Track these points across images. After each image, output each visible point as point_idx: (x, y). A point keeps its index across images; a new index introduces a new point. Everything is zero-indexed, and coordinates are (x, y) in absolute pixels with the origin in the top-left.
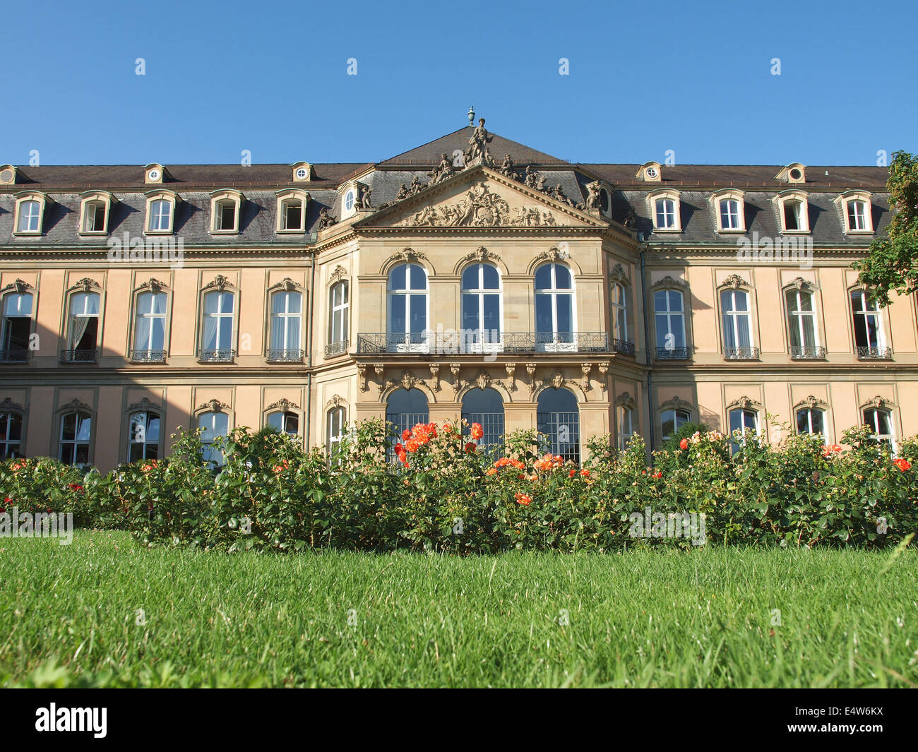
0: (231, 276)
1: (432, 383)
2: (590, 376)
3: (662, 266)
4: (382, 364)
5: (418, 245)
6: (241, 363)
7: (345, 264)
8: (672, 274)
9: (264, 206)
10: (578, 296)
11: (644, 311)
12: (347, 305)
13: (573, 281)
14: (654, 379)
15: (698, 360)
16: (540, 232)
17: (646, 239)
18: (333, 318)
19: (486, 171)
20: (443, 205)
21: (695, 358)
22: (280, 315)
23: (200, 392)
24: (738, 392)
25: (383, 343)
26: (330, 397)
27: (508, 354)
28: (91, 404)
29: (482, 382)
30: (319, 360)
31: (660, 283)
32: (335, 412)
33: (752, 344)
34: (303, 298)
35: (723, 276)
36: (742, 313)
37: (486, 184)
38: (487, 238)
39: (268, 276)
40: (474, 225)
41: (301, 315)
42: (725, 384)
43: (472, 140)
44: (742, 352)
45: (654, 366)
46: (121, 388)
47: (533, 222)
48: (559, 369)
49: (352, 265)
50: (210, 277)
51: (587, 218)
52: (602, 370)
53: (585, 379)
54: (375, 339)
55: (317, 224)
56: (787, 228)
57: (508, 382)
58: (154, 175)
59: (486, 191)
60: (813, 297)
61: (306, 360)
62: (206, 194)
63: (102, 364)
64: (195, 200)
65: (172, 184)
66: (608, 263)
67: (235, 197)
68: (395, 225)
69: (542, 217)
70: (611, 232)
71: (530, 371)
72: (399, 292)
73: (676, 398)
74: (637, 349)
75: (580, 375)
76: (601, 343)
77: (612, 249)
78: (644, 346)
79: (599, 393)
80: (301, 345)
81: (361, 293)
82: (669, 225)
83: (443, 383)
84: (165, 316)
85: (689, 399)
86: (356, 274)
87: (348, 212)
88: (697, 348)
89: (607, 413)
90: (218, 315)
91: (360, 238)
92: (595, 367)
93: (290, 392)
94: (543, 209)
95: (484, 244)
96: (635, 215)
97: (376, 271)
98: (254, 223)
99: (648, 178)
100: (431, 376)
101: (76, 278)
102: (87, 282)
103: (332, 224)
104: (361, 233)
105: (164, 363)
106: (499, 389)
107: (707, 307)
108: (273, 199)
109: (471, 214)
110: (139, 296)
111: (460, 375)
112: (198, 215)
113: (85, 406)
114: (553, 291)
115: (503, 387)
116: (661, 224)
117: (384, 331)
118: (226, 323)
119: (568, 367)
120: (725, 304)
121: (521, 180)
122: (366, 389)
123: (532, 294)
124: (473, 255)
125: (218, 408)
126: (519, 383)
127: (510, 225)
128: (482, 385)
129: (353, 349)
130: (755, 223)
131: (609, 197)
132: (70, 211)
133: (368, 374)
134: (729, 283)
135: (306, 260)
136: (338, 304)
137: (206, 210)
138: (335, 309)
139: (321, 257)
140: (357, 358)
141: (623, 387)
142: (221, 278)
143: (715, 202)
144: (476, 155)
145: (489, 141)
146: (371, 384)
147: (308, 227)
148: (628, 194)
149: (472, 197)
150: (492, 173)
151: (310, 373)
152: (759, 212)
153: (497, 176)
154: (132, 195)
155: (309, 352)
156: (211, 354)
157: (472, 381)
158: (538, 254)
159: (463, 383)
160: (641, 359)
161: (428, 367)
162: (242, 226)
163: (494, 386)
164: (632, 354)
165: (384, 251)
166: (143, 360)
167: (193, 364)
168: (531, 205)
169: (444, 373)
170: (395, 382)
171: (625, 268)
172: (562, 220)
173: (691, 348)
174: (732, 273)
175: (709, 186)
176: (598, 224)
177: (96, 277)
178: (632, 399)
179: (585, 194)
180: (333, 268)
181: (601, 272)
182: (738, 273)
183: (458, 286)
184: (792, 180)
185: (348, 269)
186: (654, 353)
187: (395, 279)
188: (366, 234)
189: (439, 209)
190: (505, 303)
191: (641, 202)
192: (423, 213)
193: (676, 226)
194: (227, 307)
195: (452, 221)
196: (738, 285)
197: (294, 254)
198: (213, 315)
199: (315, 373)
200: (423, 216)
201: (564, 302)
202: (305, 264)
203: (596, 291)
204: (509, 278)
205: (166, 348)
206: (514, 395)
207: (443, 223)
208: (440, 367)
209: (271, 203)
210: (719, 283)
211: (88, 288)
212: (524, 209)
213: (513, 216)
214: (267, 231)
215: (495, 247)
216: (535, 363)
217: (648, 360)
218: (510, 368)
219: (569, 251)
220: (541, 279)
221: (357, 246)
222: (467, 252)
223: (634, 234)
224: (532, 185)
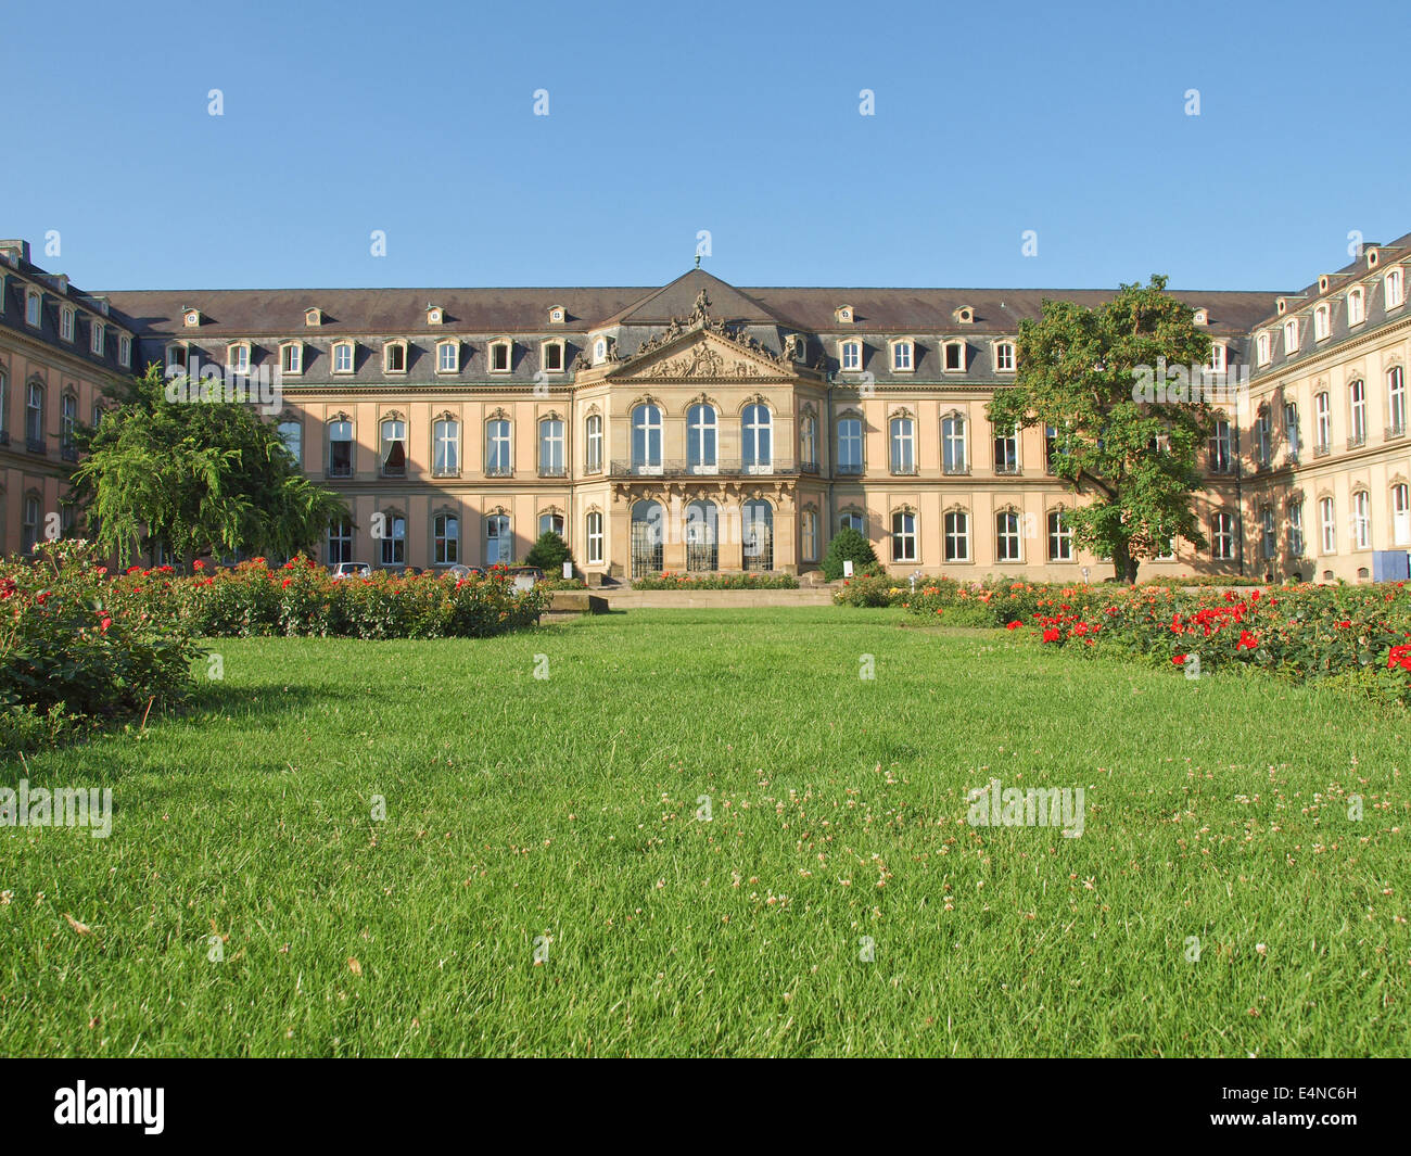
0: (507, 408)
1: (665, 496)
2: (781, 491)
3: (845, 400)
4: (629, 483)
5: (654, 391)
6: (519, 477)
7: (599, 403)
8: (852, 406)
9: (530, 348)
10: (775, 430)
11: (829, 437)
12: (601, 435)
13: (771, 418)
14: (835, 489)
15: (870, 474)
16: (747, 381)
17: (833, 378)
18: (589, 443)
19: (706, 333)
20: (672, 359)
21: (866, 473)
22: (547, 439)
23: (488, 499)
24: (900, 500)
25: (629, 467)
26: (589, 505)
27: (723, 475)
28: (404, 510)
29: (702, 495)
30: (579, 476)
31: (843, 414)
32: (593, 516)
33: (913, 463)
34: (564, 426)
35: (893, 408)
36: (907, 437)
37: (706, 343)
38: (706, 386)
39: (537, 408)
40: (696, 376)
41: (563, 439)
42: (890, 494)
43: (696, 306)
44: (905, 468)
45: (837, 480)
46: (426, 497)
47: (741, 373)
48: (759, 486)
49: (604, 404)
50: (491, 409)
51: (782, 370)
52: (790, 487)
53: (778, 493)
54: (623, 465)
55: (574, 366)
56: (948, 367)
57: (721, 495)
58: (435, 316)
59: (706, 349)
60: (964, 423)
61: (569, 475)
62: (483, 337)
63: (411, 478)
64: (474, 343)
65: (453, 327)
66: (798, 402)
67: (507, 342)
68: (636, 376)
69: (748, 370)
70: (802, 378)
71: (737, 488)
72: (640, 427)
73: (852, 505)
74: (822, 467)
75: (774, 490)
76: (790, 466)
78: (828, 465)
79: (788, 504)
80: (564, 464)
81: (611, 426)
82: (853, 366)
83: (674, 497)
84: (457, 440)
85: (861, 505)
86: (607, 412)
87: (598, 354)
89: (794, 517)
90: (499, 439)
91: (610, 385)
92: (785, 485)
93: (557, 500)
94: (749, 363)
95: (705, 391)
97: (623, 411)
98: (523, 363)
99: (842, 319)
100: (664, 491)
101: (385, 410)
102: (394, 413)
103: (586, 368)
104: (611, 381)
105: (459, 478)
106: (715, 500)
107: (877, 431)
108: (537, 342)
109: (694, 367)
110: (436, 424)
111: (686, 491)
112: (477, 356)
113: (398, 511)
114: (756, 426)
116: (847, 364)
117: (630, 458)
119: (765, 485)
120: (894, 430)
121: (733, 338)
122: (617, 501)
123: (740, 429)
124: (696, 399)
125: (501, 512)
126: (729, 497)
127: (724, 375)
129: (607, 472)
130: (923, 363)
131: (805, 345)
132: (374, 352)
133: (619, 489)
134: (898, 413)
135: (566, 396)
136: (593, 432)
137: (484, 351)
138: (591, 436)
139: (578, 394)
140: (610, 478)
141: (807, 498)
142: (500, 410)
143: (892, 346)
144: (699, 319)
145: (708, 305)
146: (620, 497)
147: (566, 368)
148: (823, 337)
149: (695, 353)
150: (710, 335)
151: (572, 485)
152: (927, 353)
153: (714, 336)
154: (422, 337)
155: (571, 468)
156: (495, 470)
157: (695, 495)
158: (744, 398)
159: (688, 496)
160: (825, 474)
161: (662, 485)
162: (514, 366)
163: (710, 498)
164: (817, 472)
165: (629, 395)
166: (441, 475)
167: (481, 478)
168: (740, 359)
169: (674, 489)
170: (638, 495)
171: (814, 404)
172: (764, 371)
173: (865, 466)
174: (901, 405)
175: (889, 331)
176: (791, 375)
177: (402, 409)
178: (815, 507)
179: (784, 347)
180: (588, 404)
181: (792, 411)
182: (905, 405)
183: (685, 423)
184: (962, 321)
185: (601, 407)
186: (835, 469)
187: (637, 417)
188: (615, 383)
189: (670, 361)
190: (720, 435)
191: (833, 345)
192: (658, 365)
193: (859, 366)
195: (679, 374)
196: (905, 415)
197: (556, 391)
198: (494, 439)
199: (576, 486)
200: (658, 367)
201: (764, 434)
202: (566, 399)
203: (788, 426)
204: (722, 416)
205: (459, 465)
206: (725, 505)
207: (673, 374)
208: (671, 485)
209: (535, 344)
210: (890, 414)
211: (395, 418)
212: (735, 363)
213: (726, 368)
214: (534, 371)
215: (713, 392)
216: (740, 482)
217: (831, 476)
218: (722, 484)
219: (768, 395)
220: (747, 417)
221: (608, 391)
222: (691, 396)
223: (823, 375)
224: (742, 342)
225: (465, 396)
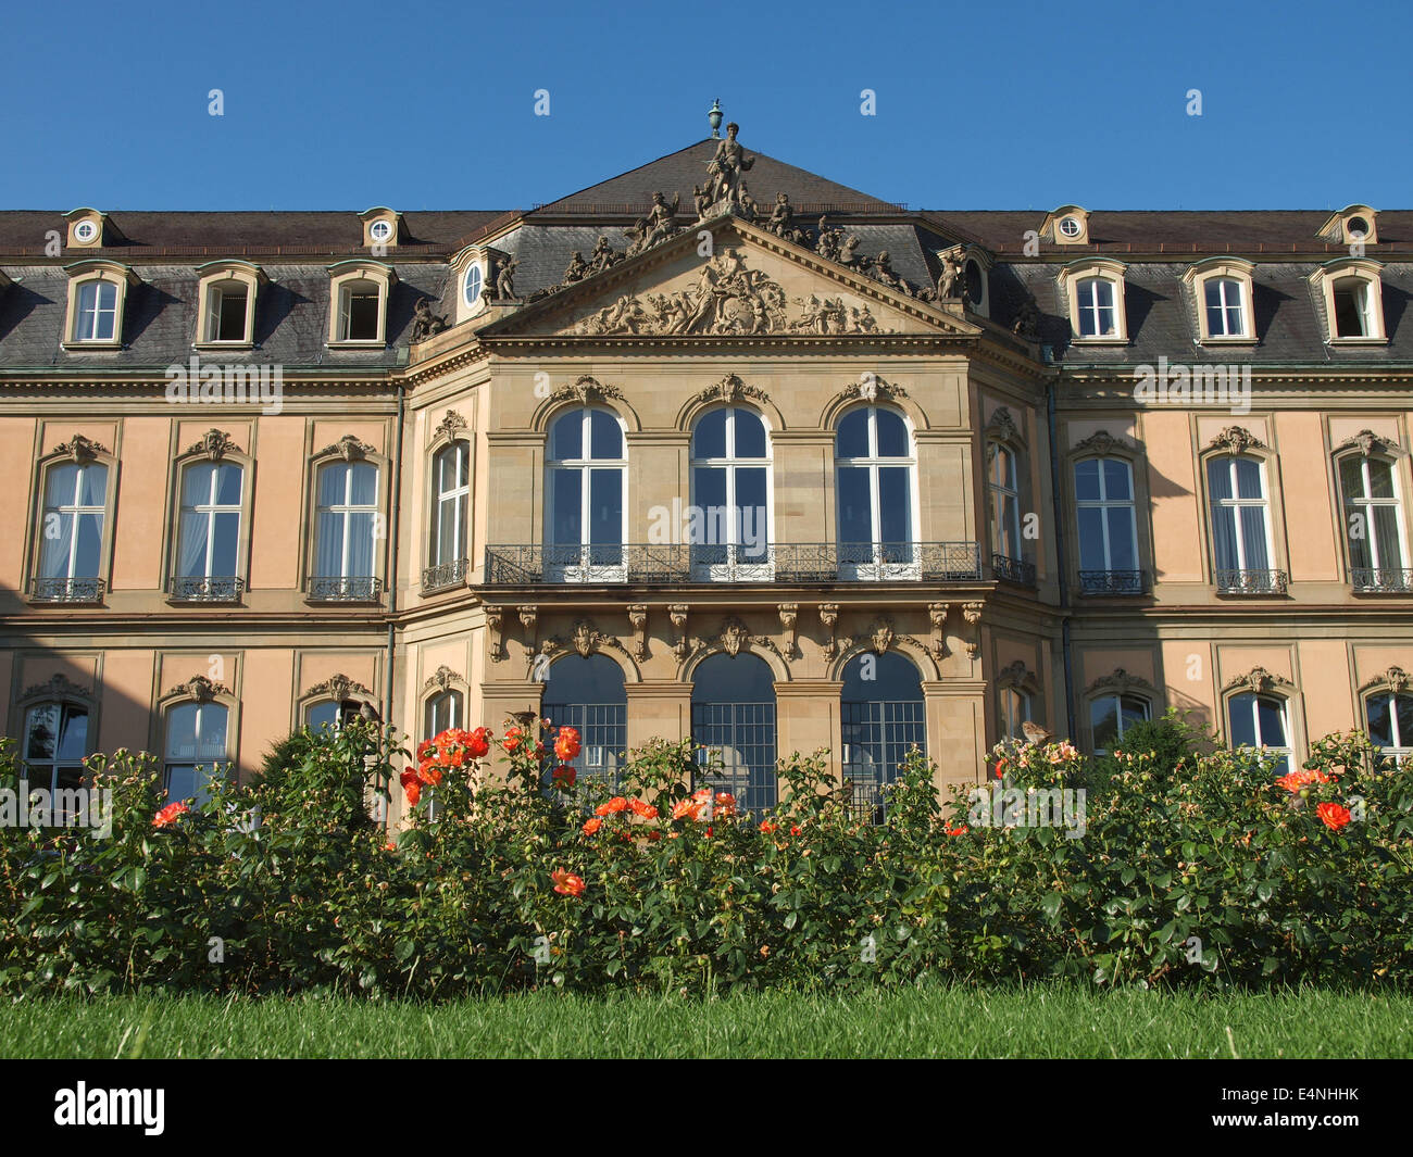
0: (237, 432)
1: (632, 643)
2: (946, 628)
3: (1090, 411)
4: (534, 605)
5: (607, 371)
6: (255, 604)
7: (463, 408)
8: (1112, 427)
9: (306, 294)
10: (921, 471)
11: (1055, 499)
12: (467, 490)
13: (912, 442)
14: (1076, 634)
15: (1164, 596)
16: (847, 345)
17: (1058, 357)
18: (439, 514)
19: (740, 226)
20: (655, 293)
21: (1158, 592)
22: (335, 509)
23: (171, 662)
24: (1244, 662)
25: (537, 564)
26: (431, 672)
27: (785, 584)
29: (731, 642)
30: (411, 598)
31: (1084, 445)
32: (441, 700)
33: (1272, 565)
34: (380, 476)
35: (1213, 429)
36: (1250, 502)
37: (740, 251)
38: (741, 358)
39: (311, 433)
40: (714, 331)
41: (376, 508)
42: (1217, 644)
43: (713, 165)
44: (1252, 581)
45: (1075, 608)
47: (832, 326)
48: (885, 615)
49: (476, 410)
50: (195, 433)
51: (938, 317)
52: (969, 616)
53: (937, 635)
54: (520, 557)
55: (409, 330)
56: (1341, 333)
57: (784, 640)
58: (85, 231)
59: (740, 266)
60: (1394, 469)
61: (386, 599)
62: (189, 269)
64: (166, 282)
65: (123, 250)
66: (981, 404)
67: (246, 276)
68: (560, 333)
69: (849, 317)
70: (987, 345)
71: (826, 618)
72: (569, 463)
73: (1121, 672)
74: (1041, 575)
75: (927, 627)
76: (968, 565)
77: (991, 380)
78: (1054, 568)
79: (964, 663)
80: (376, 569)
81: (492, 464)
82: (1104, 331)
83: (656, 644)
84: (102, 510)
85: (1148, 676)
86: (484, 427)
87: (470, 309)
88: (1162, 574)
89: (980, 702)
90: (211, 508)
91: (493, 357)
92: (955, 612)
93: (352, 662)
94: (851, 301)
95: (736, 369)
96: (1036, 311)
97: (524, 422)
98: (284, 327)
99: (1062, 238)
100: (630, 630)
103: (438, 331)
104: (494, 348)
105: (100, 605)
106: (767, 654)
107: (1180, 491)
108: (321, 281)
109: (710, 310)
110: (51, 470)
111: (688, 628)
112: (173, 311)
114: (873, 462)
115: (773, 652)
116: (1087, 327)
117: (538, 540)
118: (226, 524)
119: (903, 610)
120: (1218, 485)
121: (808, 244)
122: (502, 655)
123: (830, 467)
124: (715, 391)
125: (206, 694)
126: (805, 643)
127: (787, 331)
128: (733, 648)
129: (477, 577)
130: (1277, 326)
131: (984, 276)
133: (507, 625)
134: (1225, 443)
135: (386, 401)
136: (448, 486)
137: (190, 302)
138: (443, 497)
139: (417, 396)
140: (484, 594)
141: (1012, 651)
142: (216, 436)
143: (1196, 284)
144: (721, 195)
145: (746, 167)
146: (514, 646)
147: (390, 337)
148: (1025, 271)
149: (713, 277)
150: (752, 231)
151: (392, 623)
152: (1283, 303)
153: (762, 236)
154: (40, 269)
155: (391, 582)
156: (194, 585)
157: (712, 640)
158: (841, 389)
159: (694, 643)
160: (1049, 593)
161: (625, 613)
162: (261, 334)
163: (755, 649)
164: (1031, 585)
166: (56, 599)
167: (158, 606)
168: (828, 292)
169: (656, 623)
170: (560, 642)
171: (1015, 415)
172: (889, 321)
173: (1150, 574)
174: (1229, 423)
175: (1182, 253)
176: (961, 328)
178: (1031, 674)
179: (936, 270)
180: (439, 416)
181: (966, 424)
182: (1242, 423)
183: (685, 452)
184: (1350, 239)
185: (468, 418)
186: (1075, 583)
187: (561, 438)
188: (504, 350)
189: (646, 301)
190: (777, 485)
191: (1048, 286)
192: (616, 308)
193: (1118, 332)
194: (229, 494)
195: (673, 324)
196: (1243, 446)
197: (363, 389)
198: (200, 508)
199: (403, 625)
200: (616, 314)
201: (895, 483)
202: (385, 407)
203: (957, 460)
204: (785, 435)
205: (103, 574)
206: (796, 666)
207: (656, 328)
208: (650, 612)
209: (319, 287)
210: (1205, 444)
212: (815, 301)
213: (793, 314)
214: (310, 343)
215: (758, 375)
216: (837, 603)
217: (1063, 597)
218: (787, 613)
219: (905, 382)
220: (849, 438)
221: (486, 374)
222: (703, 384)
223: (1034, 349)
224: (830, 254)
225: (129, 404)
